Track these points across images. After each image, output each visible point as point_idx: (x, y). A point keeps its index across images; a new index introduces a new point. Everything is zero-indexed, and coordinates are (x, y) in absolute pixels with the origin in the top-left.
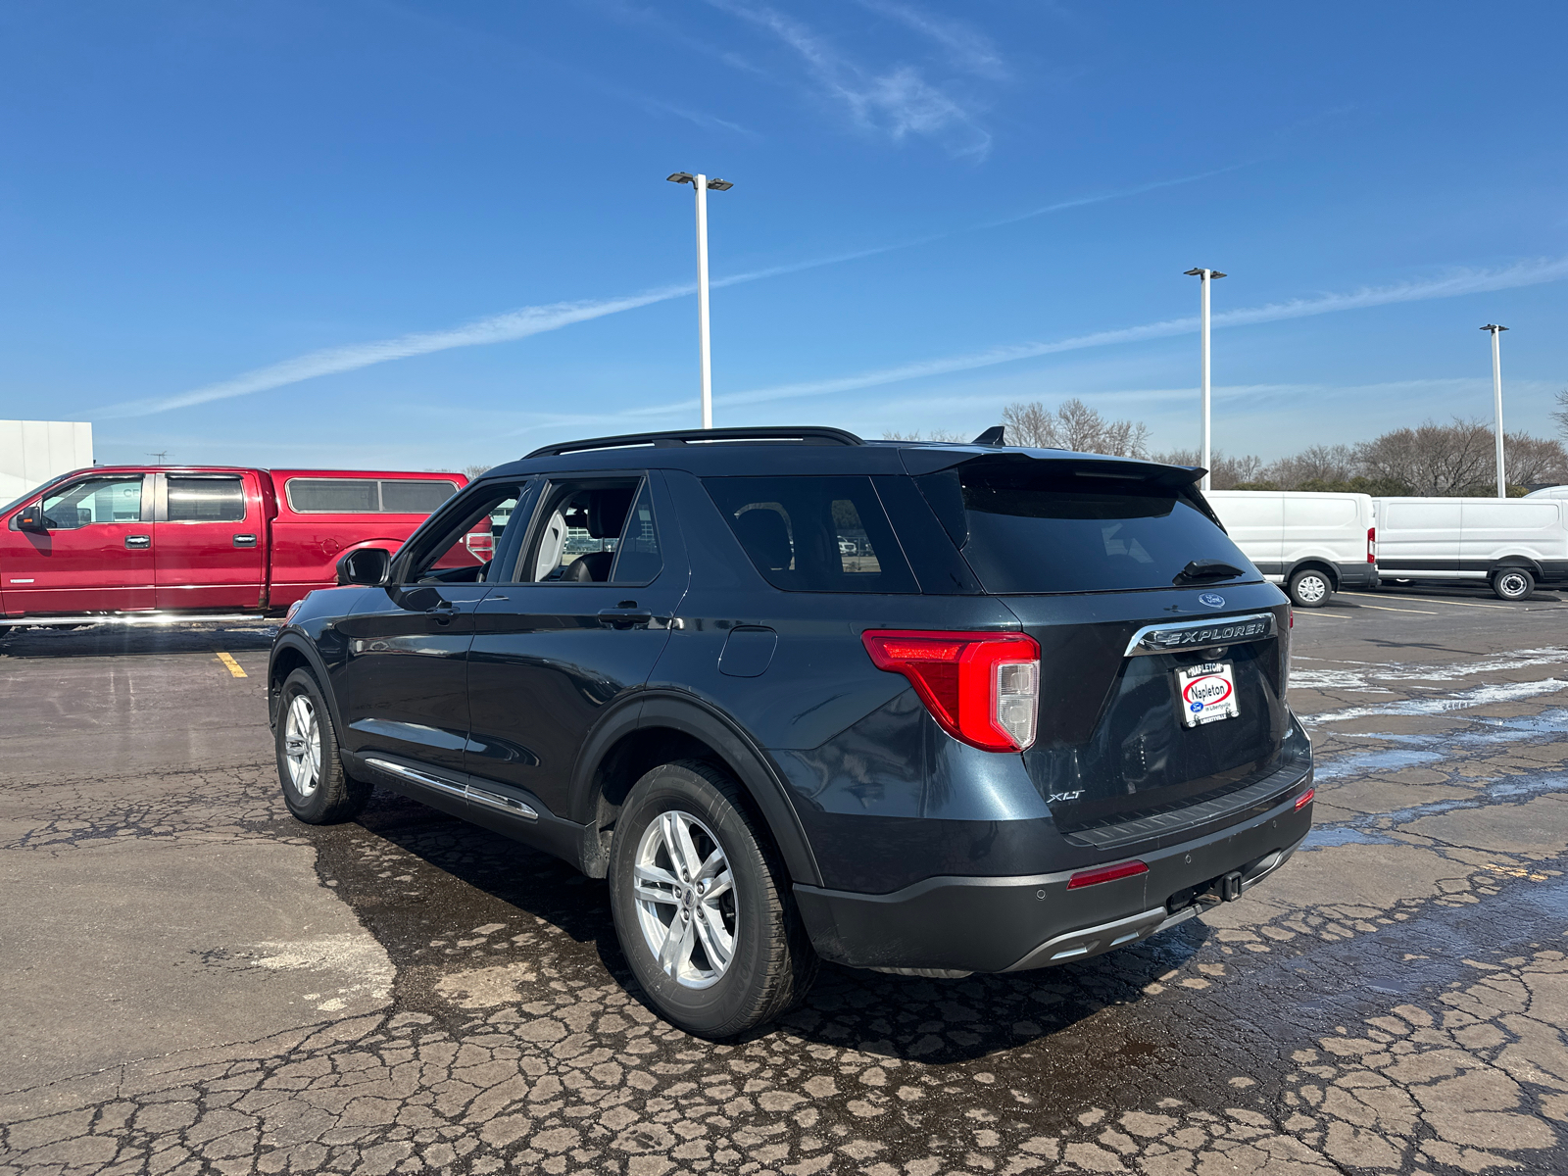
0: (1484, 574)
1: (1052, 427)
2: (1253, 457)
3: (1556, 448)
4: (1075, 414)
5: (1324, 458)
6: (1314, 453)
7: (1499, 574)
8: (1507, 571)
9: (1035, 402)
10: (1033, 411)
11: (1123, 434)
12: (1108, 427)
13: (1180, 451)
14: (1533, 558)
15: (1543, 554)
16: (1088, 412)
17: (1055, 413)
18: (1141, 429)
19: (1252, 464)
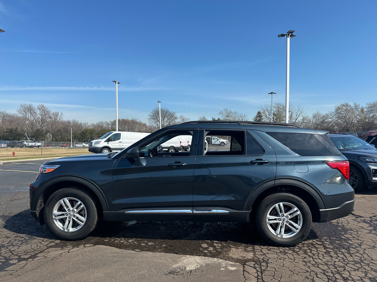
0: (167, 149)
1: (35, 111)
2: (86, 122)
3: (146, 125)
4: (42, 108)
5: (103, 124)
6: (100, 122)
7: (169, 149)
8: (171, 149)
9: (30, 104)
10: (30, 106)
11: (57, 115)
12: (53, 112)
13: (68, 120)
14: (175, 146)
15: (176, 145)
16: (46, 108)
17: (36, 108)
18: (62, 114)
19: (86, 124)
